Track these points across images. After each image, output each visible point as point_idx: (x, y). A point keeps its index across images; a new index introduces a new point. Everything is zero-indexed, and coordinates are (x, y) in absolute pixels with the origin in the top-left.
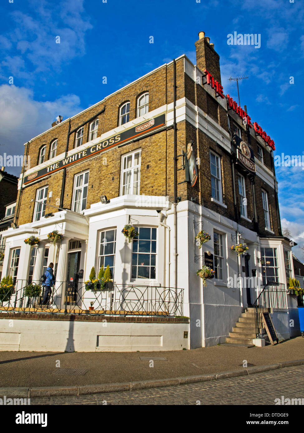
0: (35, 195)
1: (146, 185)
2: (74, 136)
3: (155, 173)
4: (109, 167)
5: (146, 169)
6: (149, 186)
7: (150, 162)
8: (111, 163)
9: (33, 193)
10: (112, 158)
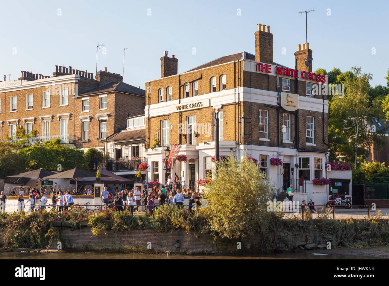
0: (160, 124)
1: (226, 133)
2: (183, 89)
3: (230, 127)
4: (207, 117)
5: (226, 124)
6: (227, 134)
7: (227, 120)
8: (208, 115)
9: (159, 123)
10: (208, 112)
